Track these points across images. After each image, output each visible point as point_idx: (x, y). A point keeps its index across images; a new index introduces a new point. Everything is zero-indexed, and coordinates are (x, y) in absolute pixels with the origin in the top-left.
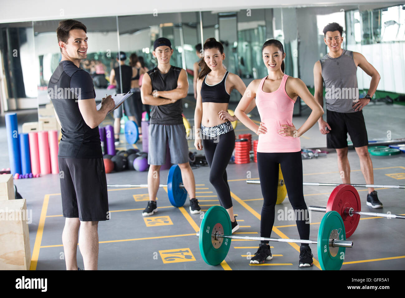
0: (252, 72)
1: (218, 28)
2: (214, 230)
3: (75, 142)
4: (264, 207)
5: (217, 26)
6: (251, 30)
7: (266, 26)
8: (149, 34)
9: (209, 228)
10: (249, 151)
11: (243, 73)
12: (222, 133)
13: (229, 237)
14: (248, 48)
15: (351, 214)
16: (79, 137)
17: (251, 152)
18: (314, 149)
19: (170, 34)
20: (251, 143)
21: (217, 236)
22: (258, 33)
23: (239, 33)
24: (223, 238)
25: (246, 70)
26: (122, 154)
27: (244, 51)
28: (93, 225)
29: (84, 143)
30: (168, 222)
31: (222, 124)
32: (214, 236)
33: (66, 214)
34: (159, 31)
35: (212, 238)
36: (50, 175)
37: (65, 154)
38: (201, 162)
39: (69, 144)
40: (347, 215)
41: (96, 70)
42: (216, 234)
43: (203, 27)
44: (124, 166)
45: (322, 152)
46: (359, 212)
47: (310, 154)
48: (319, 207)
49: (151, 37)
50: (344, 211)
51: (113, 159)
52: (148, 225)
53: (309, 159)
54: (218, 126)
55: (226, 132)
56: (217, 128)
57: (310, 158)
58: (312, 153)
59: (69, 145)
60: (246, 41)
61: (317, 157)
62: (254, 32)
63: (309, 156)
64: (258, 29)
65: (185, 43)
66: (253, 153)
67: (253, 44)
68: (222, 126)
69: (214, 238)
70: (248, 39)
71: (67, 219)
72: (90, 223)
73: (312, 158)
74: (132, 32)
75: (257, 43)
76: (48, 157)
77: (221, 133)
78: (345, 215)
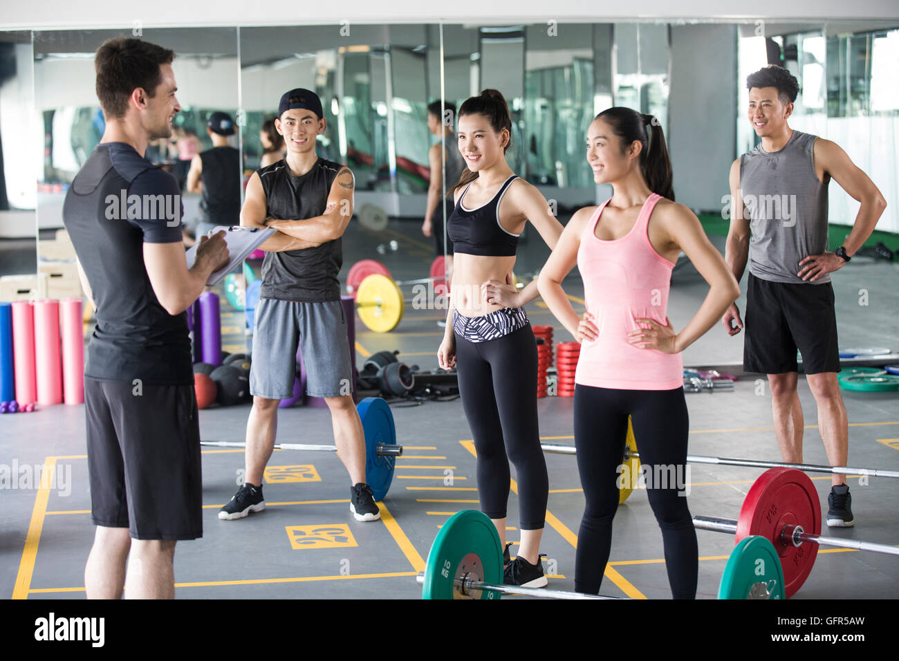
0: (554, 170)
1: (479, 62)
2: (459, 569)
3: (127, 343)
4: (587, 520)
5: (475, 56)
6: (556, 70)
7: (593, 61)
8: (313, 71)
9: (448, 564)
10: (547, 368)
11: (534, 171)
12: (496, 336)
13: (498, 588)
14: (548, 113)
15: (797, 540)
16: (137, 333)
17: (549, 370)
18: (703, 370)
19: (361, 71)
20: (551, 348)
21: (467, 584)
22: (572, 76)
23: (529, 76)
24: (482, 591)
25: (541, 165)
26: (236, 364)
27: (539, 118)
28: (162, 548)
29: (148, 348)
30: (344, 539)
31: (495, 313)
32: (461, 585)
33: (100, 517)
34: (337, 62)
35: (455, 588)
36: (60, 406)
37: (101, 372)
38: (428, 390)
39: (112, 346)
40: (787, 544)
41: (179, 152)
42: (464, 580)
43: (446, 59)
44: (241, 394)
45: (721, 378)
46: (817, 537)
47: (695, 381)
48: (719, 521)
49: (317, 75)
50: (781, 533)
51: (215, 375)
52: (296, 546)
53: (694, 392)
54: (486, 316)
55: (505, 334)
56: (484, 321)
57: (696, 390)
58: (699, 378)
59: (112, 350)
60: (543, 96)
61: (710, 390)
62: (563, 75)
63: (693, 386)
64: (571, 67)
65: (394, 95)
66: (554, 373)
67: (559, 103)
68: (495, 317)
69: (461, 589)
70: (548, 91)
71: (101, 531)
72: (155, 544)
73: (699, 391)
74: (270, 61)
75: (568, 102)
76: (58, 361)
77: (494, 334)
78: (782, 542)
